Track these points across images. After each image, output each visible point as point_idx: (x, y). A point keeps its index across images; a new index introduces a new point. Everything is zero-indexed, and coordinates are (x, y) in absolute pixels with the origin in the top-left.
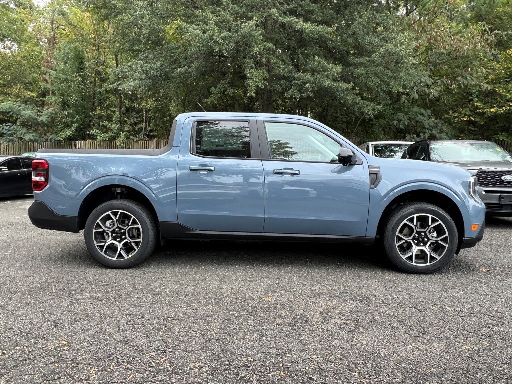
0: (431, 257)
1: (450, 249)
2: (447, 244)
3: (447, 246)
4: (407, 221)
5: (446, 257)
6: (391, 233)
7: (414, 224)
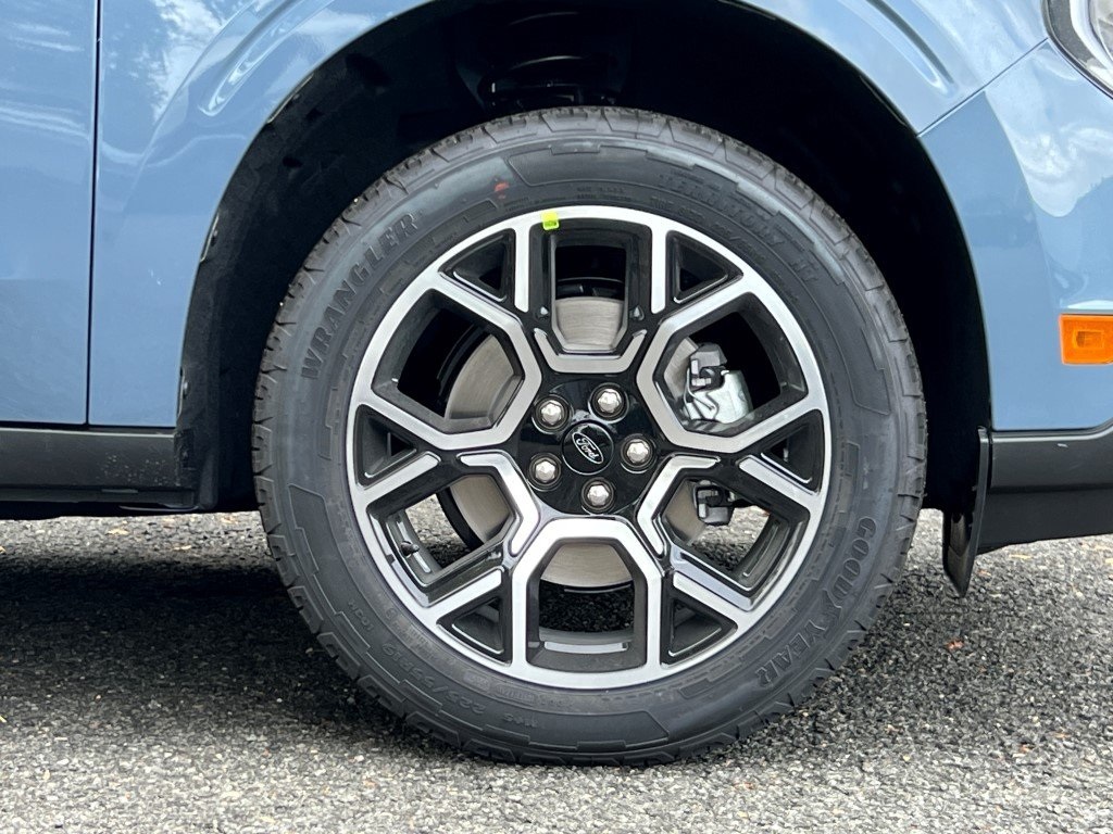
0: (675, 601)
1: (840, 533)
2: (814, 486)
3: (815, 503)
4: (447, 270)
5: (801, 608)
6: (299, 385)
7: (509, 306)
